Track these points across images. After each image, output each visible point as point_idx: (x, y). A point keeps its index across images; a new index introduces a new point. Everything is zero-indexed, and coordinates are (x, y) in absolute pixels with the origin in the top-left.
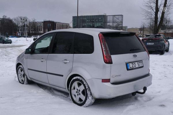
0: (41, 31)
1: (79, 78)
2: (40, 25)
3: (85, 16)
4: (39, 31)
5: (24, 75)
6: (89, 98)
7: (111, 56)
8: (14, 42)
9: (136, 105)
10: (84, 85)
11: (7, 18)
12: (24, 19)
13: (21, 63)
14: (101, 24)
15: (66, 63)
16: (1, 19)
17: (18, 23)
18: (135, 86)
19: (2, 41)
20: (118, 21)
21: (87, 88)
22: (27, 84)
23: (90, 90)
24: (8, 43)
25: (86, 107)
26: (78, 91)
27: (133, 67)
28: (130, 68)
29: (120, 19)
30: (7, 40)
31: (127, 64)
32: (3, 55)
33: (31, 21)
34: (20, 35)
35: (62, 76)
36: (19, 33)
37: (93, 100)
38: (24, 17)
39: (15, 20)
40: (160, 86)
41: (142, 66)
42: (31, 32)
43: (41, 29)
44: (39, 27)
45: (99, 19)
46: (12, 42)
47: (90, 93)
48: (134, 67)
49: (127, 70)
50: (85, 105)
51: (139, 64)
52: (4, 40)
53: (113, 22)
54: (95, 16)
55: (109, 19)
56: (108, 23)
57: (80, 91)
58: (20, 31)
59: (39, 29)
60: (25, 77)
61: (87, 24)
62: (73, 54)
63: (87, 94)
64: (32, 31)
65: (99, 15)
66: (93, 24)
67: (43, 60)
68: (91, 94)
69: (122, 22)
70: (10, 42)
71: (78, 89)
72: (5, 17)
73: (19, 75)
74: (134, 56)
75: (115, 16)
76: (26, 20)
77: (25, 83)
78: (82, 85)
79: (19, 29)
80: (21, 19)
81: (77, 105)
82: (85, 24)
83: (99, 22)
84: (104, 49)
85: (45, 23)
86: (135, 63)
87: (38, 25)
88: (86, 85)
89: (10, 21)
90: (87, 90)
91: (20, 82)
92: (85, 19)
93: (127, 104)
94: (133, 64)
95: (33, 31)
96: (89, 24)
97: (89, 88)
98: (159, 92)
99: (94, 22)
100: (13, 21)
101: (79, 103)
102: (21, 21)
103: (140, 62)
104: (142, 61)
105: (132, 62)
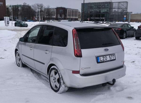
0: (54, 15)
1: (55, 67)
2: (53, 11)
3: (92, 3)
4: (52, 16)
5: (20, 59)
6: (62, 86)
7: (82, 50)
8: (30, 26)
9: (106, 94)
10: (59, 74)
11: (26, 5)
12: (40, 6)
13: (18, 50)
14: (107, 10)
15: (46, 53)
16: (22, 5)
17: (35, 9)
18: (106, 77)
20: (123, 7)
21: (61, 77)
22: (22, 67)
23: (62, 79)
24: (25, 26)
25: (61, 93)
26: (55, 79)
27: (103, 60)
28: (100, 61)
29: (125, 5)
30: (24, 24)
31: (97, 58)
32: (17, 38)
33: (46, 7)
34: (37, 19)
35: (44, 64)
36: (36, 17)
37: (66, 88)
38: (40, 4)
39: (33, 6)
40: (139, 76)
41: (114, 58)
42: (45, 17)
43: (54, 14)
44: (53, 13)
45: (105, 6)
47: (63, 81)
49: (97, 63)
50: (59, 91)
51: (111, 57)
52: (21, 24)
53: (118, 8)
54: (101, 3)
55: (114, 5)
56: (113, 9)
57: (56, 79)
58: (37, 16)
59: (52, 14)
60: (21, 61)
61: (94, 10)
62: (52, 46)
63: (61, 83)
64: (46, 15)
65: (105, 2)
66: (100, 10)
67: (31, 49)
68: (64, 83)
69: (127, 8)
71: (55, 77)
73: (17, 58)
74: (105, 50)
75: (120, 3)
76: (42, 7)
77: (20, 66)
78: (57, 74)
79: (36, 14)
80: (38, 6)
81: (54, 91)
82: (93, 10)
83: (105, 8)
84: (75, 44)
85: (58, 9)
86: (106, 56)
87: (52, 11)
88: (60, 75)
89: (29, 7)
90: (61, 79)
91: (17, 65)
92: (93, 5)
93: (98, 93)
94: (104, 57)
95: (48, 16)
96: (96, 10)
97: (62, 77)
98: (135, 82)
99: (100, 8)
100: (32, 7)
101: (55, 89)
102: (38, 7)
103: (112, 55)
104: (114, 55)
105: (103, 56)
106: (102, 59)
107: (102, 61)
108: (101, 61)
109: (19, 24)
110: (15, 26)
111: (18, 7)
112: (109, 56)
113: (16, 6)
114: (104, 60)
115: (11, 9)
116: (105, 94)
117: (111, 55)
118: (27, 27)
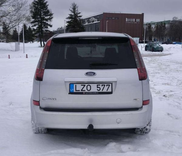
8: (167, 50)
16: (171, 21)
19: (151, 48)
24: (158, 51)
27: (82, 90)
30: (158, 47)
31: (70, 85)
41: (110, 90)
46: (163, 50)
48: (86, 91)
49: (69, 94)
51: (102, 88)
70: (161, 50)
72: (176, 18)
74: (87, 74)
86: (91, 84)
94: (85, 85)
103: (106, 84)
104: (111, 84)
105: (83, 84)
106: (79, 88)
107: (79, 91)
108: (76, 90)
109: (151, 47)
110: (146, 50)
111: (165, 24)
112: (97, 85)
113: (162, 22)
114: (85, 91)
115: (155, 27)
116: (85, 148)
117: (101, 84)
118: (162, 51)
